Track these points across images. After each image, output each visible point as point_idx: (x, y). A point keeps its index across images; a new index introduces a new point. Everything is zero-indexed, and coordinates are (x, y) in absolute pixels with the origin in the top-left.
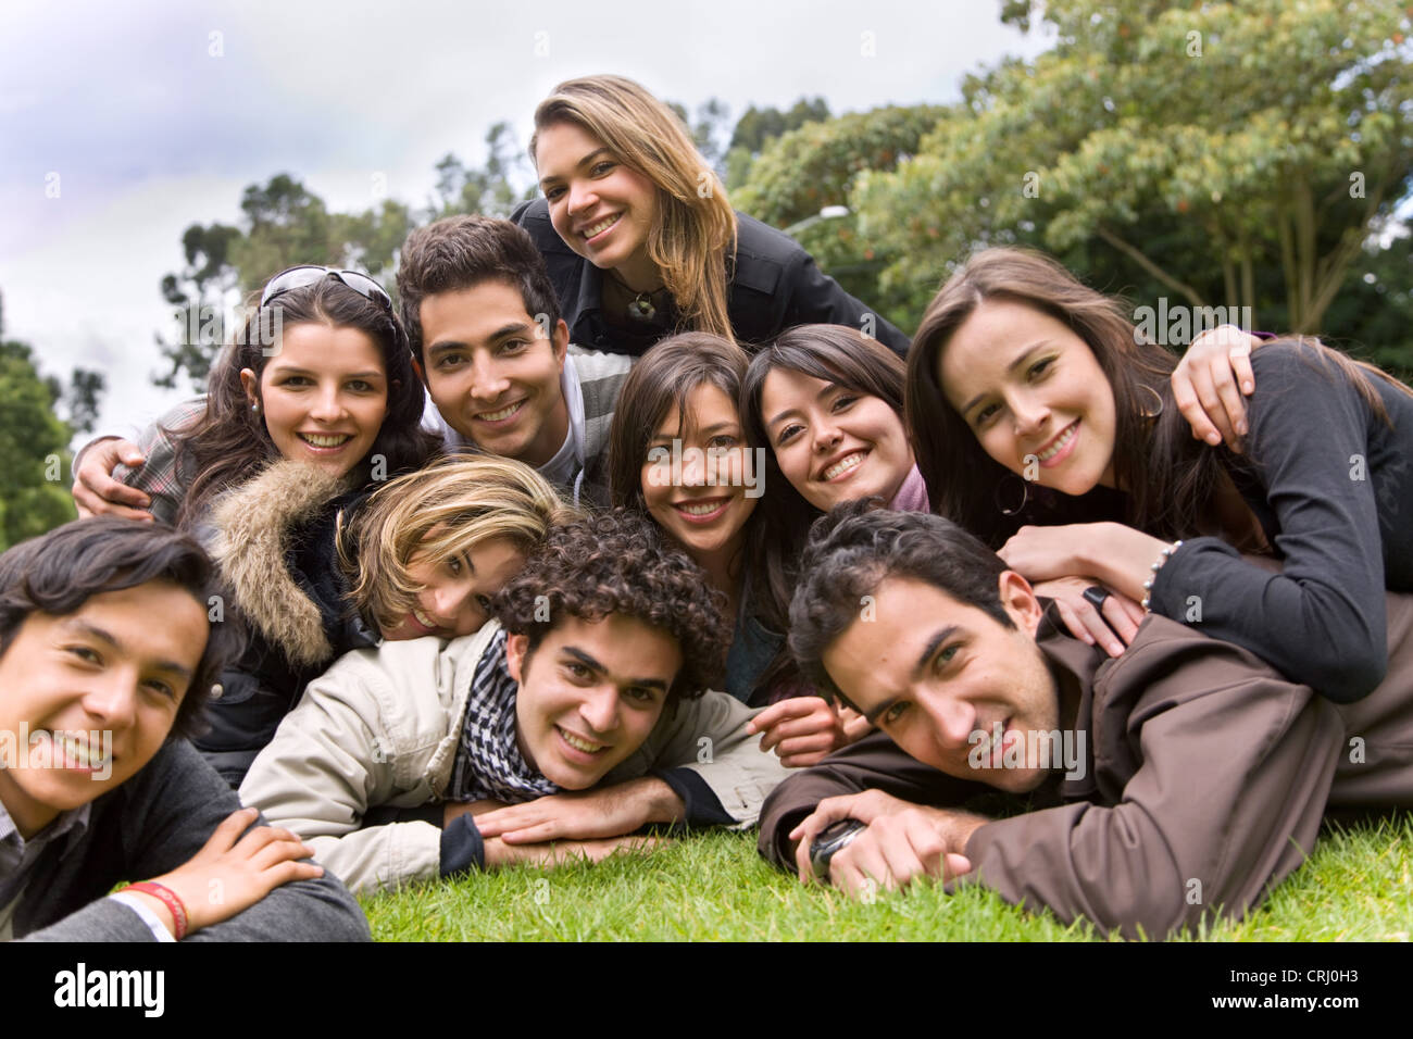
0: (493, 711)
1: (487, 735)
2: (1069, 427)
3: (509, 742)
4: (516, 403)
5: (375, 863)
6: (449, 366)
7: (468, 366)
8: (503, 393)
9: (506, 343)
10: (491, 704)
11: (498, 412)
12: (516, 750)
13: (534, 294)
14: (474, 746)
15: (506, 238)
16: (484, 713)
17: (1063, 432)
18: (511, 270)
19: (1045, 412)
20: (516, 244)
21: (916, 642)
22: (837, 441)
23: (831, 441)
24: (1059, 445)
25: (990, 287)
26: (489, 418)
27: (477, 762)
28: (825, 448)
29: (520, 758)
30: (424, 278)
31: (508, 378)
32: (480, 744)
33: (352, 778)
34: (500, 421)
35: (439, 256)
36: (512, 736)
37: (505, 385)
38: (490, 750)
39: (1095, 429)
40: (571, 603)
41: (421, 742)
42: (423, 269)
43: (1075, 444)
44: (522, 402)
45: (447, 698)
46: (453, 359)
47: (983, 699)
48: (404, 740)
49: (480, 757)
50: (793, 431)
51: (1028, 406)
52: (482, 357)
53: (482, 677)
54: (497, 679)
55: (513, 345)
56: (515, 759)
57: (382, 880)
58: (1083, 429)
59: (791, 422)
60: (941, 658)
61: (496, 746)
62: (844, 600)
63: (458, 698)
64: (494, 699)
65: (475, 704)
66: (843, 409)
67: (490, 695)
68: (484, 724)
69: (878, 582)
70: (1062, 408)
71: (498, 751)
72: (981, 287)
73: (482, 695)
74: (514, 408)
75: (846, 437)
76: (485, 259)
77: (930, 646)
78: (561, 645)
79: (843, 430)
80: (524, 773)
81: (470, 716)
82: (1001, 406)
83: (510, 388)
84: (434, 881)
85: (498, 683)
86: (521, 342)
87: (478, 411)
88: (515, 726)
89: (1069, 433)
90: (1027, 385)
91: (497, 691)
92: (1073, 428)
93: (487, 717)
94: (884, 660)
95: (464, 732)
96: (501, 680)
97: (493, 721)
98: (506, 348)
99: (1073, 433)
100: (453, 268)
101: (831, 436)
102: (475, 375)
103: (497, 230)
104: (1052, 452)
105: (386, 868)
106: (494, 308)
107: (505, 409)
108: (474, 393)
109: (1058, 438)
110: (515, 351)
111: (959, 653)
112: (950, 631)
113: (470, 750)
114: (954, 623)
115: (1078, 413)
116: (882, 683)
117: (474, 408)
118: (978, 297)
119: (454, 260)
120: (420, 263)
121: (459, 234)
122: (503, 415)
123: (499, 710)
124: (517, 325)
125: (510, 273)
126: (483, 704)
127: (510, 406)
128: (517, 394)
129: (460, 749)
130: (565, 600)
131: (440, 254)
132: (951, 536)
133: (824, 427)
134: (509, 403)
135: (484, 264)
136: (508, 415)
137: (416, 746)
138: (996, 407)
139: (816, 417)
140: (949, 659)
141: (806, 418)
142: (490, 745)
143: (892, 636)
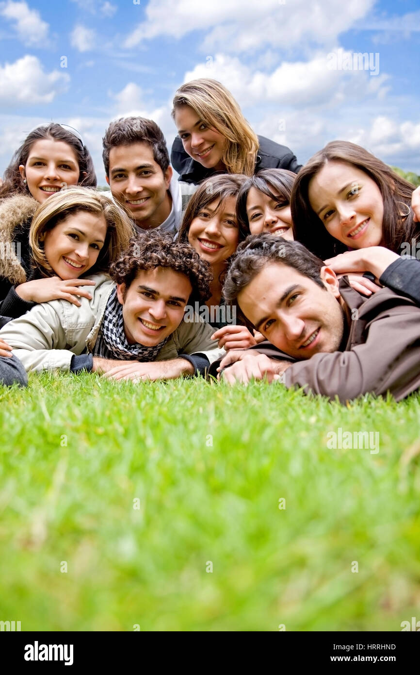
0: (114, 316)
1: (111, 326)
2: (365, 221)
3: (120, 331)
4: (145, 198)
5: (44, 361)
6: (118, 179)
7: (125, 180)
8: (139, 192)
9: (143, 172)
10: (114, 313)
11: (137, 200)
12: (123, 334)
13: (158, 152)
14: (105, 330)
15: (150, 126)
16: (110, 317)
17: (362, 223)
18: (150, 140)
19: (353, 213)
20: (153, 129)
21: (280, 290)
22: (274, 222)
23: (271, 222)
24: (360, 229)
25: (331, 156)
26: (133, 203)
27: (106, 337)
28: (270, 225)
29: (125, 338)
30: (111, 139)
31: (142, 187)
32: (108, 330)
33: (46, 333)
34: (137, 204)
35: (119, 130)
36: (122, 328)
37: (140, 189)
38: (112, 332)
39: (376, 222)
40: (141, 264)
41: (79, 326)
42: (111, 135)
43: (367, 228)
44: (147, 198)
45: (96, 310)
46: (121, 176)
47: (309, 318)
48: (71, 323)
49: (107, 336)
50: (257, 215)
51: (346, 211)
52: (132, 177)
53: (110, 301)
54: (116, 303)
55: (146, 172)
56: (122, 338)
57: (45, 368)
58: (371, 222)
59: (257, 211)
60: (289, 299)
61: (115, 331)
62: (248, 271)
63: (100, 310)
64: (115, 311)
65: (107, 312)
66: (280, 208)
67: (113, 309)
68: (110, 321)
69: (264, 264)
70: (361, 212)
71: (116, 334)
72: (327, 156)
73: (110, 309)
74: (144, 200)
75: (279, 221)
76: (138, 133)
77: (286, 293)
78: (138, 285)
79: (278, 218)
80: (126, 345)
81: (105, 318)
82: (335, 211)
83: (143, 191)
84: (66, 372)
85: (116, 305)
86: (150, 172)
87: (128, 199)
88: (123, 324)
89: (365, 223)
90: (347, 201)
91: (116, 308)
92: (367, 221)
93: (112, 319)
94: (264, 298)
95: (102, 325)
96: (118, 304)
97: (114, 320)
98: (143, 173)
99: (367, 223)
100: (123, 136)
101: (272, 220)
102: (129, 183)
103: (146, 122)
104: (356, 232)
105: (47, 364)
106: (140, 155)
107: (140, 200)
108: (127, 191)
109: (359, 225)
110: (147, 175)
111: (299, 297)
112: (295, 287)
113: (103, 332)
114: (297, 283)
115: (368, 215)
116: (263, 308)
117: (126, 198)
118: (326, 161)
119: (125, 133)
120: (111, 132)
121: (129, 122)
122: (139, 202)
123: (117, 316)
124: (149, 164)
125: (149, 142)
126: (110, 313)
127: (142, 199)
128: (145, 194)
129: (100, 332)
130: (138, 263)
131: (120, 129)
132: (300, 249)
133: (269, 215)
134: (141, 198)
135: (137, 135)
136: (141, 203)
137: (76, 327)
138: (333, 212)
139: (267, 210)
140: (293, 300)
141: (263, 210)
142: (112, 330)
143: (270, 287)
